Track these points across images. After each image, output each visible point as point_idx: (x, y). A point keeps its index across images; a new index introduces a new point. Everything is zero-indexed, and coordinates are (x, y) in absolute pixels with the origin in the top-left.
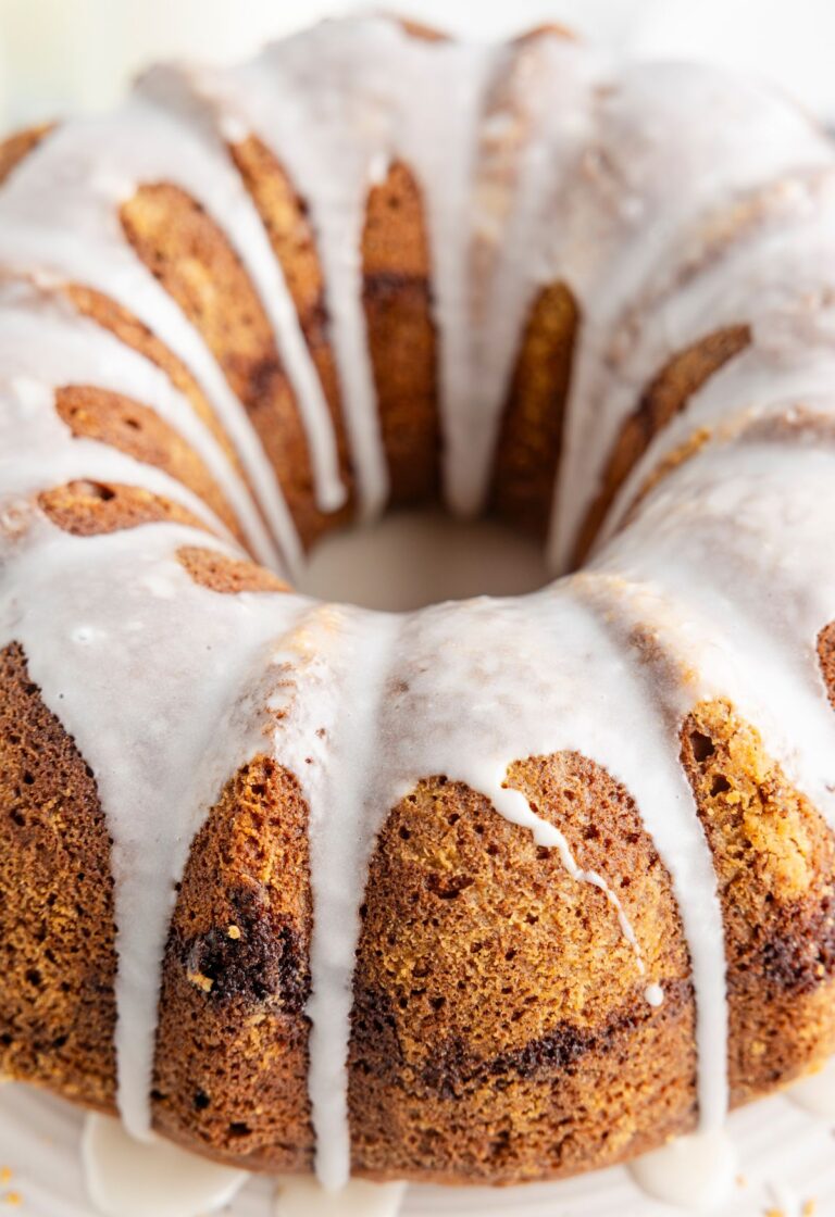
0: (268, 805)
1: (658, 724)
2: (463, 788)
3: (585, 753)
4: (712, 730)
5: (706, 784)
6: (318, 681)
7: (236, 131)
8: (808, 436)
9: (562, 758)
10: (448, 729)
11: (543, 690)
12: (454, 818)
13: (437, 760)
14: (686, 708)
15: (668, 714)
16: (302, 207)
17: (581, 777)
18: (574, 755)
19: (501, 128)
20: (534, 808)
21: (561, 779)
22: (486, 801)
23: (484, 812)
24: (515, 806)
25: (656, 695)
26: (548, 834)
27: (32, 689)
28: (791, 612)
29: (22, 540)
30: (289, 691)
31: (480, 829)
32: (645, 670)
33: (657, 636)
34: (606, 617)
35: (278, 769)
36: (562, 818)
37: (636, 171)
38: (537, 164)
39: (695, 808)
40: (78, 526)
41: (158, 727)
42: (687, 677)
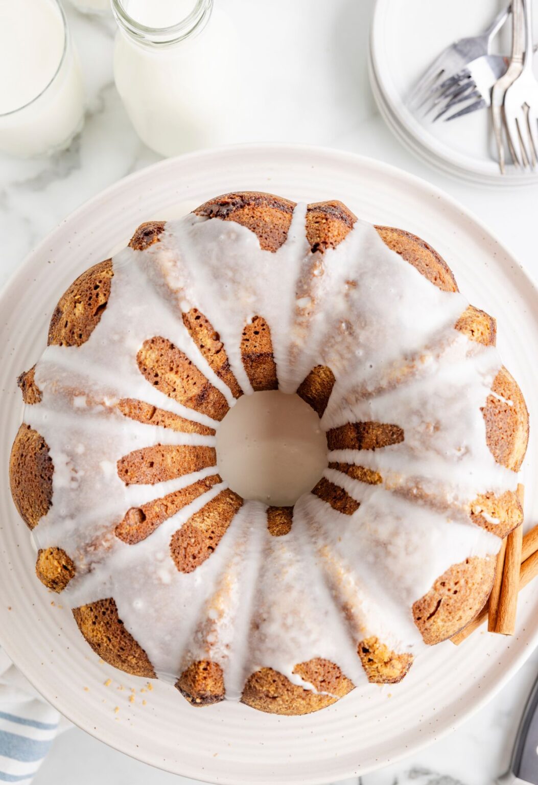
0: (209, 674)
1: (350, 642)
2: (278, 673)
3: (323, 657)
4: (369, 646)
5: (366, 659)
6: (226, 625)
7: (186, 308)
8: (420, 502)
9: (314, 661)
10: (273, 651)
11: (308, 633)
12: (274, 681)
13: (268, 662)
14: (360, 639)
15: (354, 640)
16: (217, 337)
17: (321, 665)
18: (319, 659)
19: (303, 303)
20: (303, 679)
21: (313, 667)
22: (286, 678)
23: (285, 681)
24: (297, 680)
25: (350, 633)
26: (309, 686)
27: (120, 622)
28: (404, 595)
29: (111, 550)
30: (215, 633)
31: (283, 685)
32: (347, 622)
33: (353, 611)
34: (334, 593)
35: (212, 663)
36: (313, 680)
37: (362, 336)
38: (319, 320)
39: (362, 664)
40: (132, 540)
41: (168, 638)
42: (362, 630)
